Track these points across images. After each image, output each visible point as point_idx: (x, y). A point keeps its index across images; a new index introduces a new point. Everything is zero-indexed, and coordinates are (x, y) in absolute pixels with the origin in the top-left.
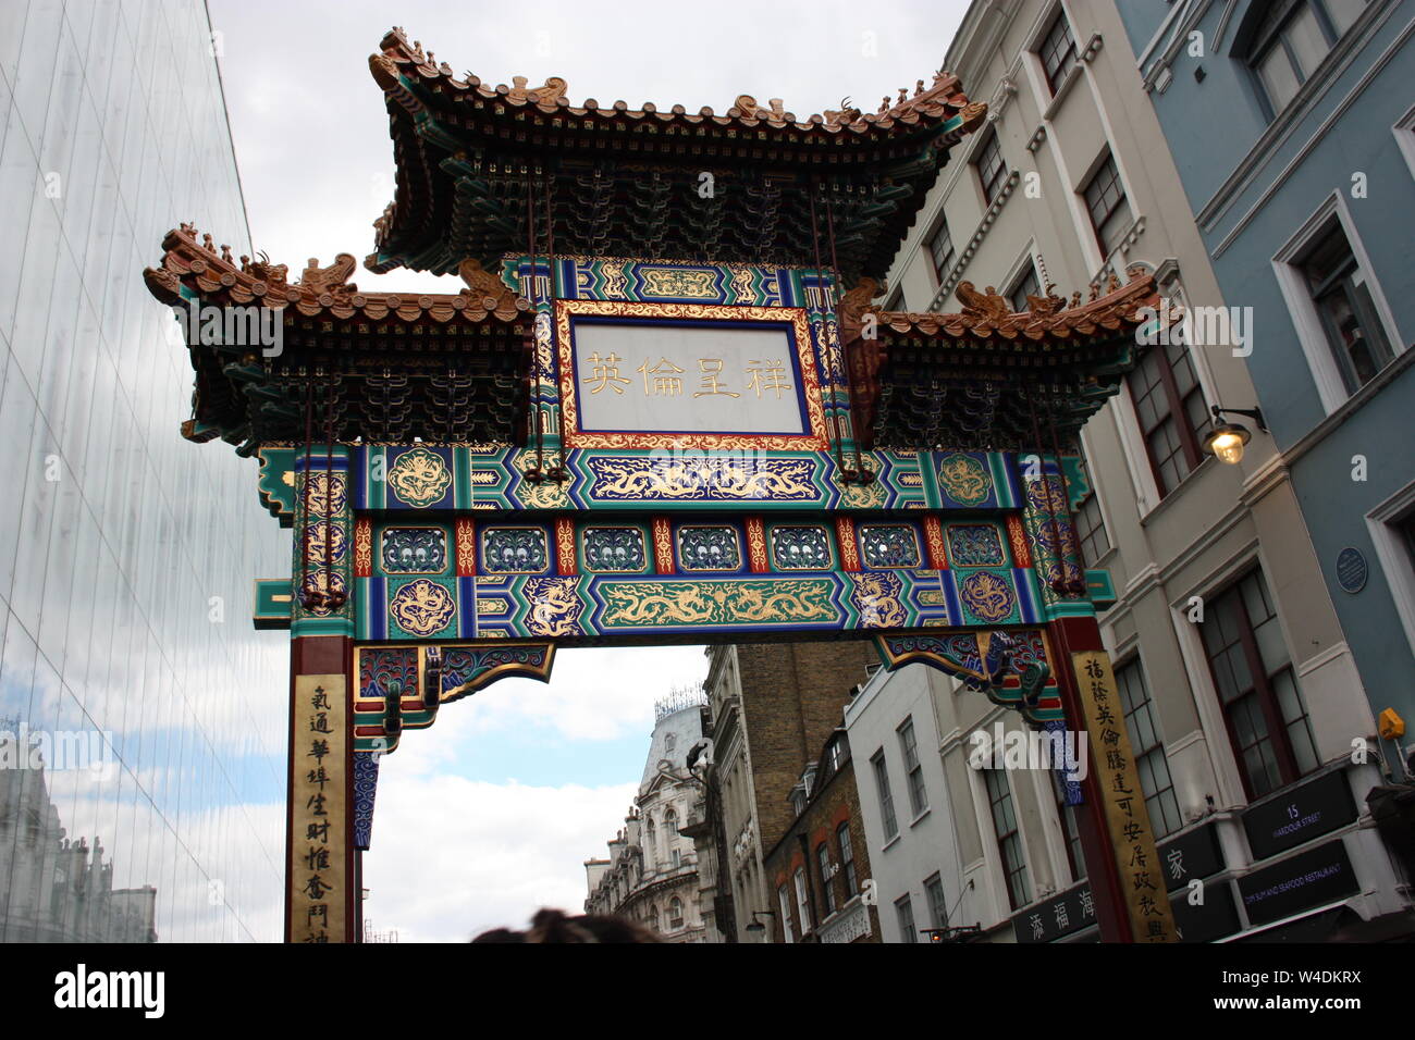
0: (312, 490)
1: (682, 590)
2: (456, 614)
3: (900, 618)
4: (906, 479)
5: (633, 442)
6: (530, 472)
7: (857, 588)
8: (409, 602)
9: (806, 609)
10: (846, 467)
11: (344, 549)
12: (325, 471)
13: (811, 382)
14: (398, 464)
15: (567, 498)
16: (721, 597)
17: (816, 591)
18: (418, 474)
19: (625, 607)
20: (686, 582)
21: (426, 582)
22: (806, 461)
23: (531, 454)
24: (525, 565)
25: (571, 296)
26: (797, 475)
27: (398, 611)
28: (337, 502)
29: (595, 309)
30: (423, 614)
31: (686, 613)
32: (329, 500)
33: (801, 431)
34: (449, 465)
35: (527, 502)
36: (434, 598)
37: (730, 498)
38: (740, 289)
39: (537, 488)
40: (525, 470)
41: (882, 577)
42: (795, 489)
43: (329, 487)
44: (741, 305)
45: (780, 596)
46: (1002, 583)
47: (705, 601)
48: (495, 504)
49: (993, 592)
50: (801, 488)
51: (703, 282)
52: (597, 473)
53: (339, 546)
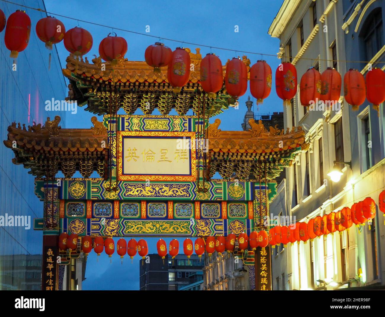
0: (49, 194)
1: (147, 223)
2: (86, 229)
3: (209, 233)
4: (217, 191)
5: (138, 178)
6: (108, 188)
7: (198, 224)
8: (73, 226)
9: (182, 230)
10: (200, 187)
11: (57, 211)
12: (52, 188)
13: (194, 158)
14: (72, 186)
15: (117, 196)
16: (158, 226)
17: (185, 224)
18: (77, 189)
19: (131, 228)
20: (149, 221)
21: (78, 220)
22: (187, 185)
23: (108, 183)
24: (105, 214)
25: (123, 130)
26: (184, 189)
27: (71, 228)
28: (55, 198)
29: (130, 134)
30: (77, 229)
31: (148, 230)
32: (53, 197)
33: (189, 174)
34: (85, 186)
35: (106, 197)
36: (80, 224)
37: (164, 196)
38: (175, 126)
39: (109, 193)
40: (106, 188)
41: (206, 221)
42: (184, 193)
43: (53, 193)
44: (175, 131)
45: (175, 226)
46: (242, 224)
47: (153, 227)
48: (97, 198)
49: (239, 226)
50: (185, 193)
51: (164, 124)
52: (126, 188)
53: (55, 210)
